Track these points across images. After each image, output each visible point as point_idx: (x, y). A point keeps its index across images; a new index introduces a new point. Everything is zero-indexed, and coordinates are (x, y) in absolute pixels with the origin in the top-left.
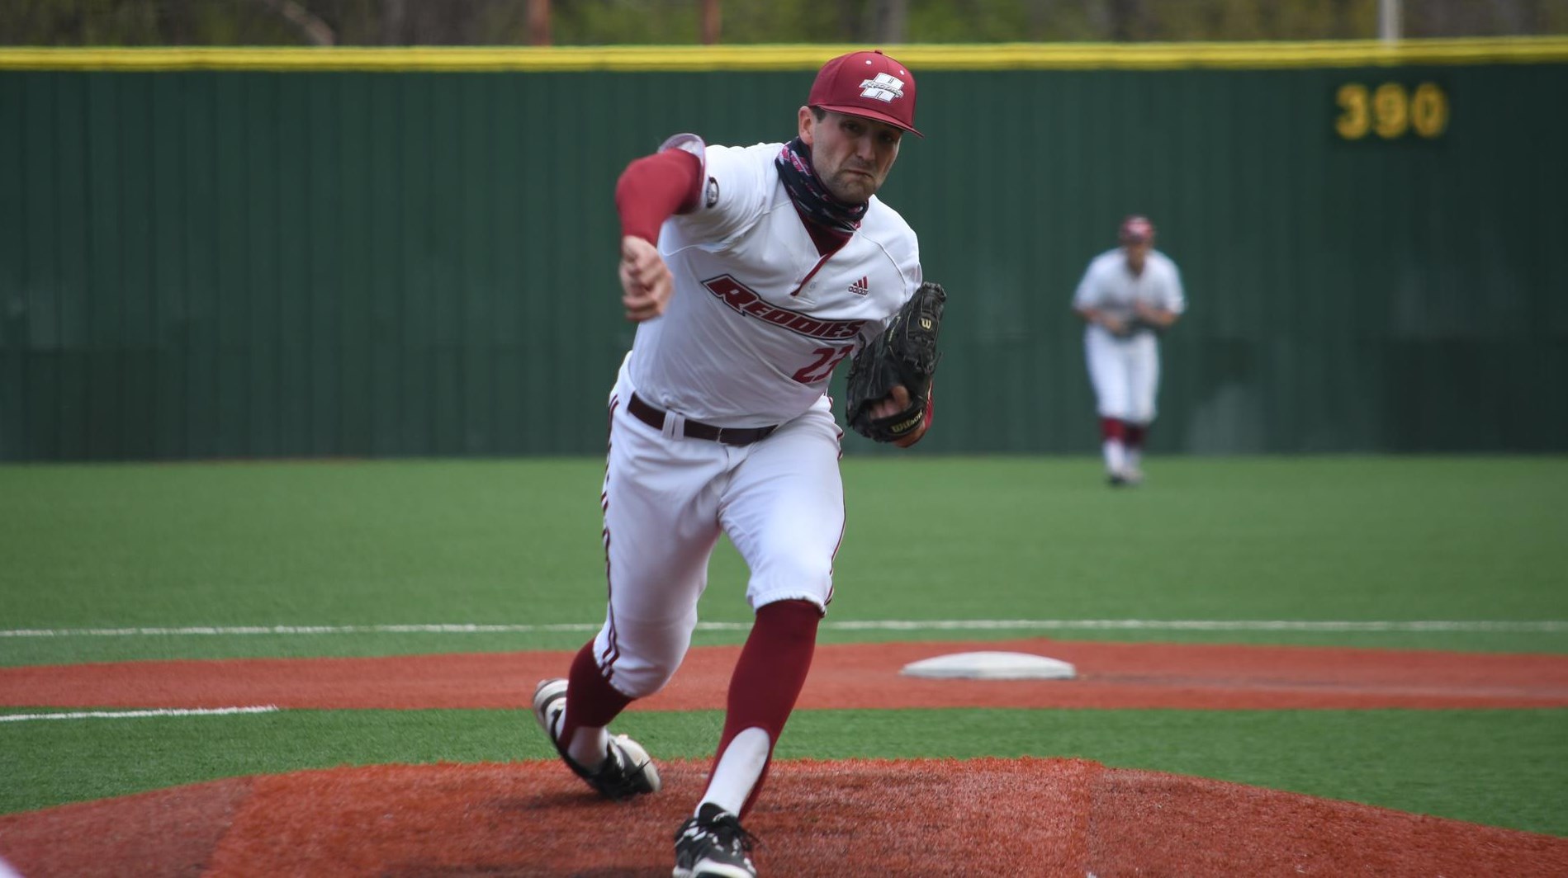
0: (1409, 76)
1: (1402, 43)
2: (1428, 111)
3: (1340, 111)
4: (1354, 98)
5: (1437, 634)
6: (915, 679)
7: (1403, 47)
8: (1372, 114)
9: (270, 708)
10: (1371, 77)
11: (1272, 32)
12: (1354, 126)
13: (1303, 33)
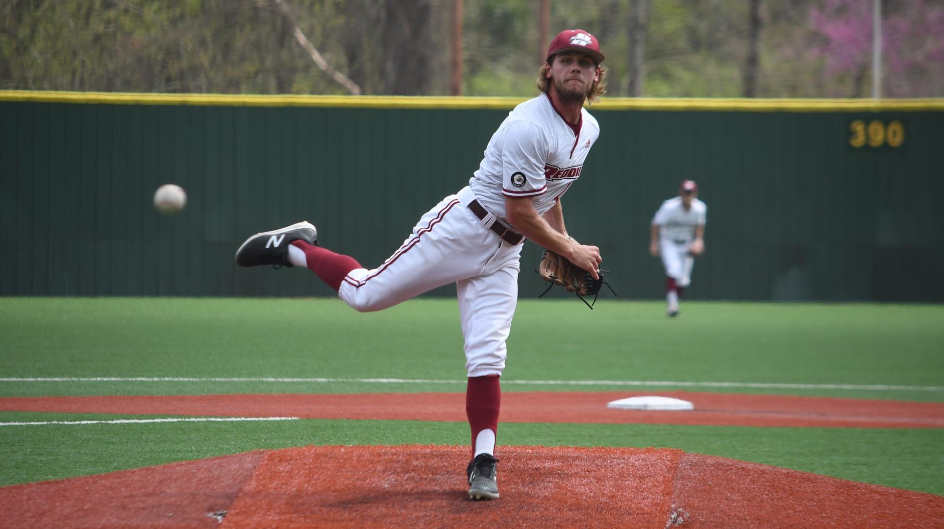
0: (885, 117)
1: (880, 100)
2: (895, 133)
3: (851, 134)
4: (859, 127)
5: (877, 392)
6: (614, 410)
7: (882, 102)
8: (867, 136)
9: (296, 418)
10: (867, 116)
11: (822, 94)
12: (858, 141)
13: (837, 95)
